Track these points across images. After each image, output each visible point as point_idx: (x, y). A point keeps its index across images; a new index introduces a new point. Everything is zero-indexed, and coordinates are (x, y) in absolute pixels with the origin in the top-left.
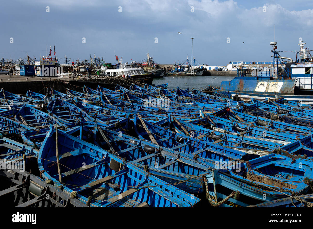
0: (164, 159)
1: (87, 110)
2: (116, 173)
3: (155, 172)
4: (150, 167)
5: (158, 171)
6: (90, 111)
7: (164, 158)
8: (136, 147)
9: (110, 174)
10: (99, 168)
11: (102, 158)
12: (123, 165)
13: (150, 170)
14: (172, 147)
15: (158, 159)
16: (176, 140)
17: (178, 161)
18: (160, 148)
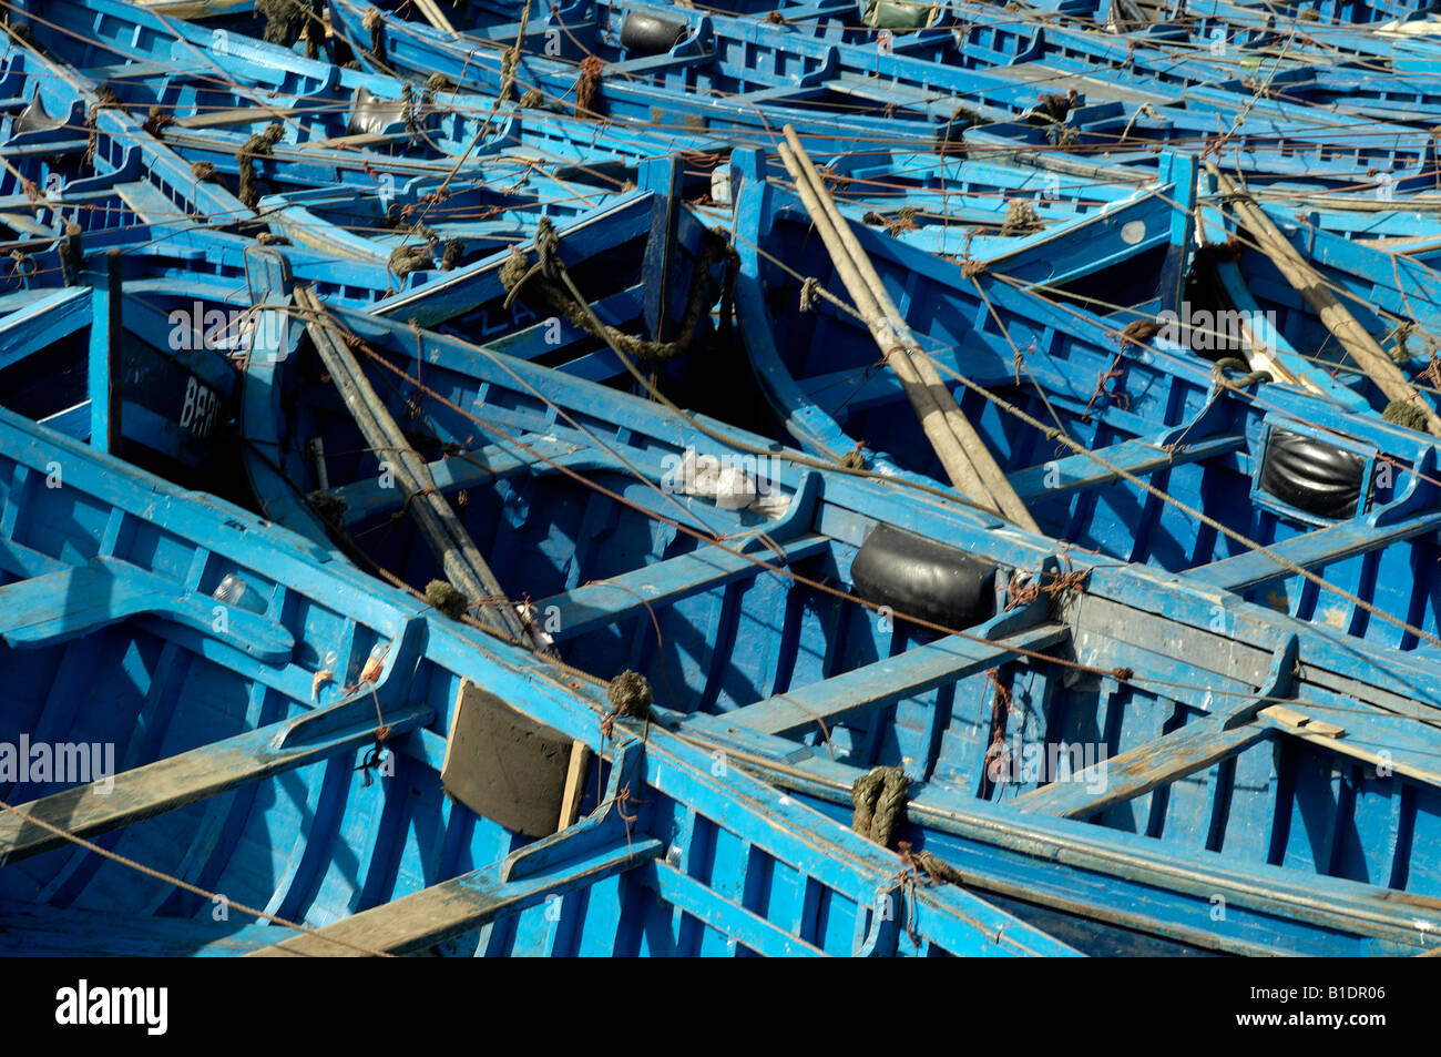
0: (1105, 695)
1: (151, 98)
2: (525, 851)
3: (990, 855)
4: (927, 791)
5: (1027, 846)
6: (188, 108)
7: (1108, 688)
8: (755, 546)
9: (448, 863)
10: (313, 801)
11: (353, 677)
12: (608, 766)
13: (935, 829)
14: (1204, 555)
15: (1027, 699)
16: (1255, 473)
17: (1275, 735)
18: (1051, 562)
